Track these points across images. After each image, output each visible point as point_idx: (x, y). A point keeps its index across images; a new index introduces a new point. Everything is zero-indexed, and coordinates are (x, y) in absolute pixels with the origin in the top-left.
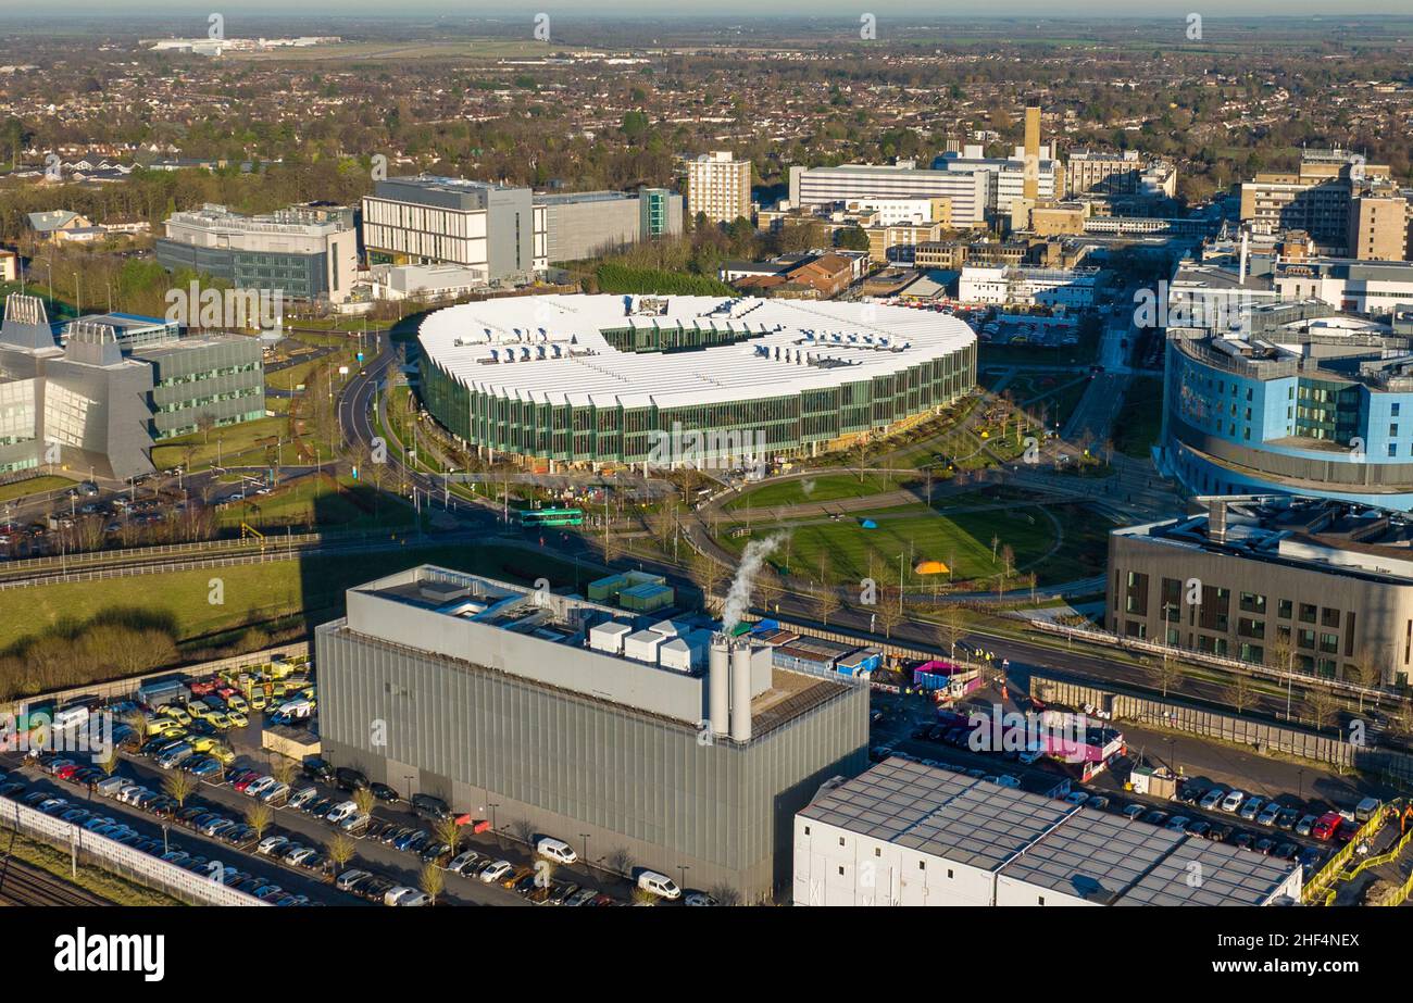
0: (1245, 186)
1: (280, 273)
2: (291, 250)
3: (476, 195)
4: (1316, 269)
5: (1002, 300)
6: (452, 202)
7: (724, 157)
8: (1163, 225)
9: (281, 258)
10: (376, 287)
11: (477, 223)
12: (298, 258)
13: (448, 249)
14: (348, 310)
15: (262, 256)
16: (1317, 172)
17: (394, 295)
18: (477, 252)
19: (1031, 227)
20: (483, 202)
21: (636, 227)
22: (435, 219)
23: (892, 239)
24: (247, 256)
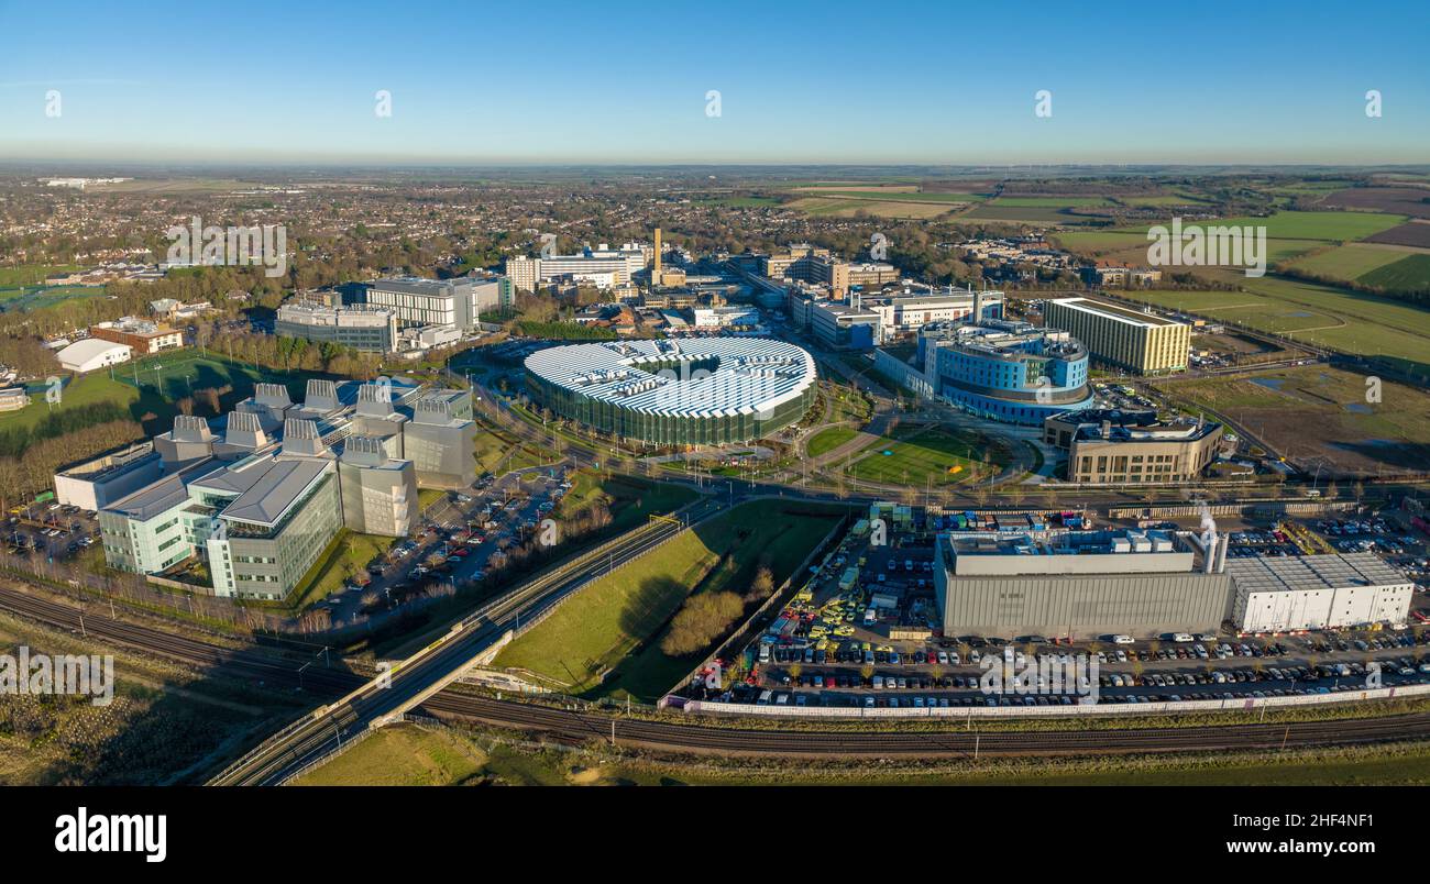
0: (769, 261)
1: (363, 338)
2: (367, 325)
3: (445, 289)
4: (879, 302)
5: (716, 323)
6: (433, 292)
7: (523, 258)
8: (718, 279)
9: (364, 330)
10: (413, 343)
11: (450, 303)
12: (375, 330)
13: (431, 318)
14: (410, 356)
15: (353, 330)
16: (799, 252)
17: (427, 346)
18: (450, 318)
19: (662, 283)
20: (450, 293)
21: (497, 296)
22: (421, 301)
23: (620, 294)
24: (343, 330)
